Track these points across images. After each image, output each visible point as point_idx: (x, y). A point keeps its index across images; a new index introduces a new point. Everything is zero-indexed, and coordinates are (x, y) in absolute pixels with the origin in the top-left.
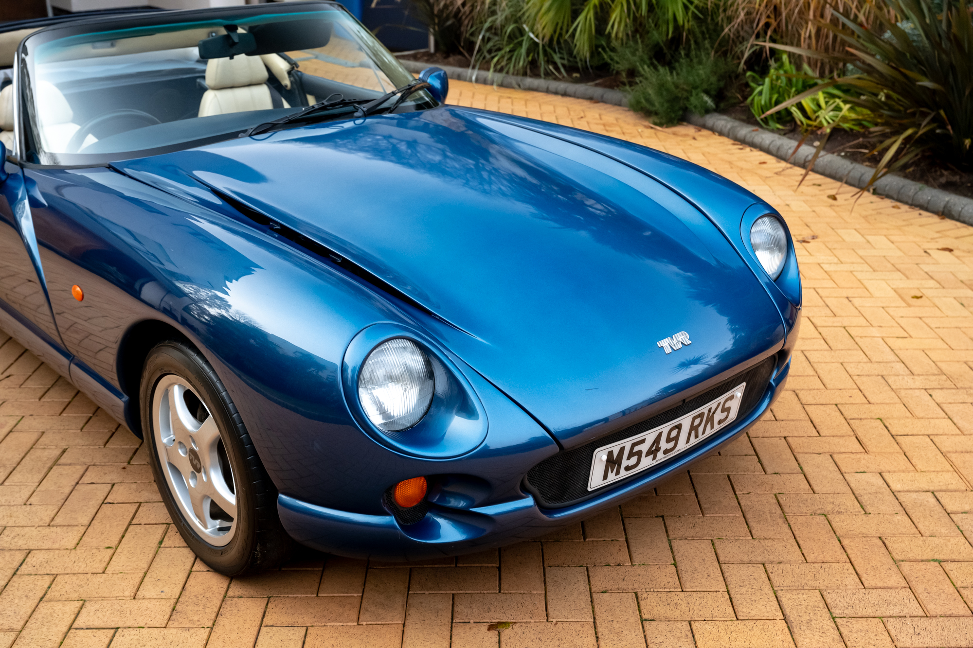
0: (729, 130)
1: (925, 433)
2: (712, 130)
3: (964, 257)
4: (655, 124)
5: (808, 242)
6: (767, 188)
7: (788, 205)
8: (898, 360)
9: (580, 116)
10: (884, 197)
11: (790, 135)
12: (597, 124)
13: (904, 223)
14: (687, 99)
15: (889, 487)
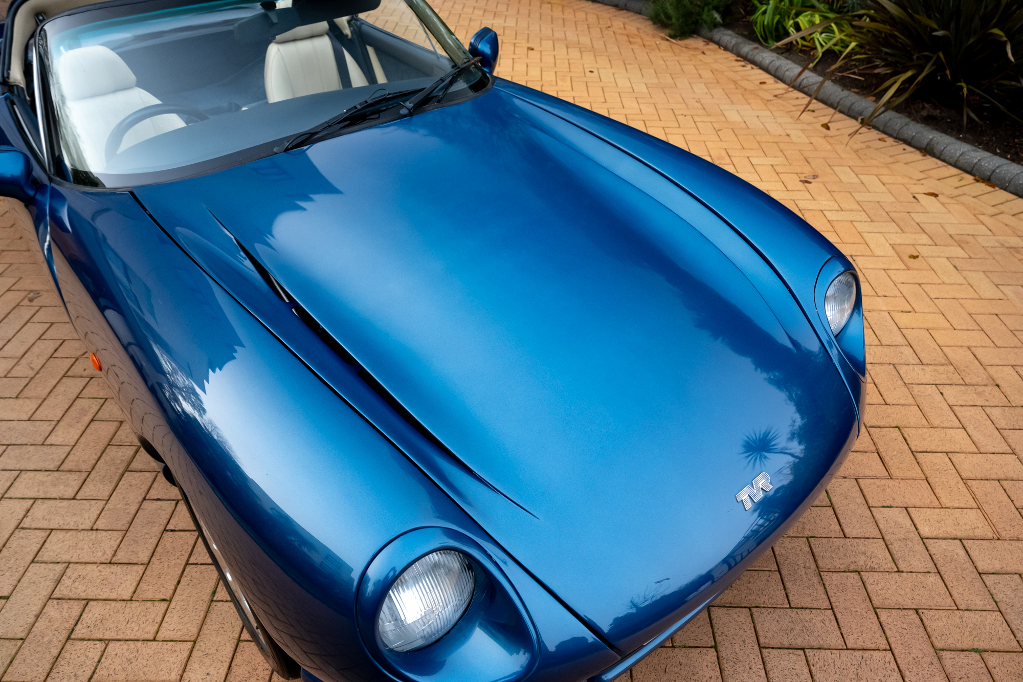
0: (734, 46)
1: (944, 450)
2: (718, 44)
3: (949, 203)
4: (671, 37)
5: (810, 183)
6: (768, 113)
7: (788, 135)
8: (907, 343)
9: (607, 26)
10: (871, 127)
11: (786, 55)
12: (621, 34)
13: (891, 160)
14: (699, 14)
15: (917, 529)
